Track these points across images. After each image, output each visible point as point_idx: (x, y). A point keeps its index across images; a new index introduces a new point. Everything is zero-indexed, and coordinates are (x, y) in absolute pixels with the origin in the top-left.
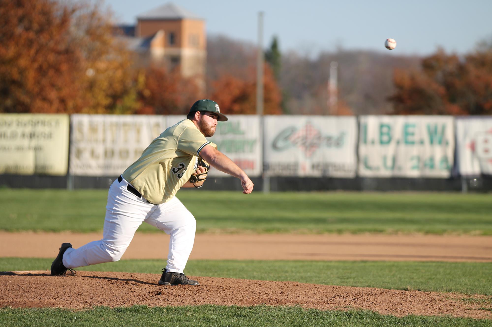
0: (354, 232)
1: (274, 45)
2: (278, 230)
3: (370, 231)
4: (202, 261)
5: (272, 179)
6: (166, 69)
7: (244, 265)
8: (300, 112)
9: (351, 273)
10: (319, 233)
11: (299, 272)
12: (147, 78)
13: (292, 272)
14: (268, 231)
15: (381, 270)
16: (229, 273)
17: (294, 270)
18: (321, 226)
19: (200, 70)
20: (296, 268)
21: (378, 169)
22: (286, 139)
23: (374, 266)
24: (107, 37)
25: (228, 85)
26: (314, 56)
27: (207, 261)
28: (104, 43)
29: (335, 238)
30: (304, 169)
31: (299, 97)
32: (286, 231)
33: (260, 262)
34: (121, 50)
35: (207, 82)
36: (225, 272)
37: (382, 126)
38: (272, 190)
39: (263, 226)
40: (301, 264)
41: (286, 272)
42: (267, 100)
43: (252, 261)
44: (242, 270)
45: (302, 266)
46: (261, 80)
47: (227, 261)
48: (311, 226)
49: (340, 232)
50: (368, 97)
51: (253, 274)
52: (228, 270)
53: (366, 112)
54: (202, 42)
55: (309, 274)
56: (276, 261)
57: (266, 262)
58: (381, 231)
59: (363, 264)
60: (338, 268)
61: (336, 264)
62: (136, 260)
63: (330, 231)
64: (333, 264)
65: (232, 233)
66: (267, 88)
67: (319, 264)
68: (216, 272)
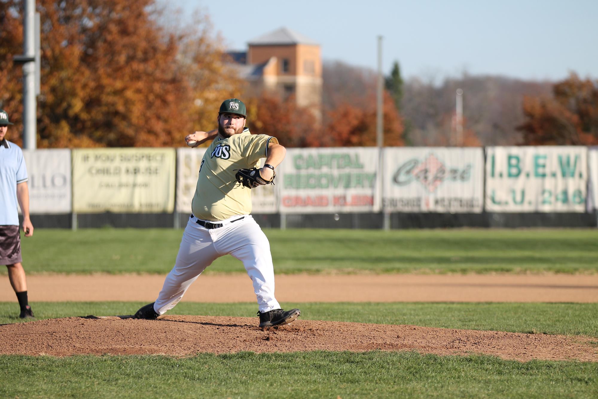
0: (479, 272)
1: (396, 71)
2: (398, 270)
3: (496, 270)
4: (316, 303)
5: (393, 215)
6: (279, 98)
7: (360, 308)
8: (425, 144)
9: (473, 315)
10: (442, 273)
11: (417, 315)
12: (259, 108)
13: (411, 315)
14: (387, 271)
15: (506, 312)
16: (343, 316)
17: (412, 312)
18: (444, 266)
19: (316, 99)
20: (415, 310)
21: (506, 203)
22: (408, 172)
23: (498, 308)
24: (217, 65)
25: (346, 115)
26: (438, 83)
27: (321, 303)
28: (213, 71)
29: (458, 278)
30: (427, 204)
31: (423, 127)
32: (407, 271)
33: (378, 304)
34: (232, 79)
35: (324, 113)
36: (339, 316)
37: (510, 158)
38: (392, 227)
39: (383, 266)
40: (420, 306)
41: (404, 315)
42: (387, 131)
43: (369, 304)
44: (357, 313)
45: (422, 309)
46: (381, 109)
47: (343, 303)
48: (433, 266)
49: (464, 271)
50: (496, 126)
51: (369, 317)
52: (343, 313)
53: (495, 143)
54: (318, 69)
55: (429, 316)
56: (395, 303)
57: (383, 304)
58: (508, 271)
59: (487, 306)
60: (459, 310)
61: (459, 306)
62: (245, 304)
63: (453, 271)
64: (454, 306)
65: (349, 273)
66: (387, 117)
67: (440, 306)
68: (329, 315)
